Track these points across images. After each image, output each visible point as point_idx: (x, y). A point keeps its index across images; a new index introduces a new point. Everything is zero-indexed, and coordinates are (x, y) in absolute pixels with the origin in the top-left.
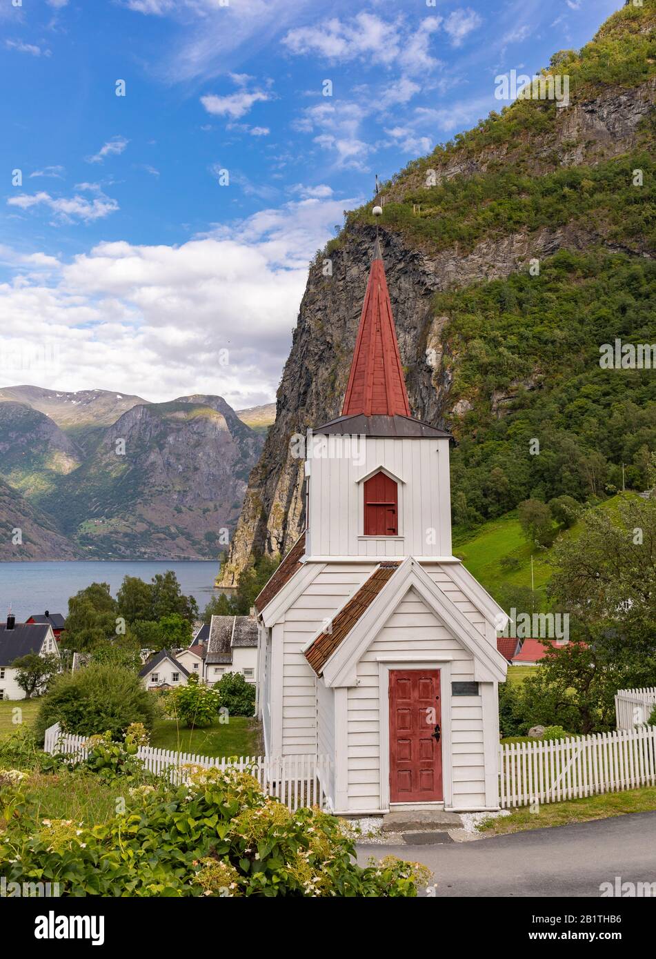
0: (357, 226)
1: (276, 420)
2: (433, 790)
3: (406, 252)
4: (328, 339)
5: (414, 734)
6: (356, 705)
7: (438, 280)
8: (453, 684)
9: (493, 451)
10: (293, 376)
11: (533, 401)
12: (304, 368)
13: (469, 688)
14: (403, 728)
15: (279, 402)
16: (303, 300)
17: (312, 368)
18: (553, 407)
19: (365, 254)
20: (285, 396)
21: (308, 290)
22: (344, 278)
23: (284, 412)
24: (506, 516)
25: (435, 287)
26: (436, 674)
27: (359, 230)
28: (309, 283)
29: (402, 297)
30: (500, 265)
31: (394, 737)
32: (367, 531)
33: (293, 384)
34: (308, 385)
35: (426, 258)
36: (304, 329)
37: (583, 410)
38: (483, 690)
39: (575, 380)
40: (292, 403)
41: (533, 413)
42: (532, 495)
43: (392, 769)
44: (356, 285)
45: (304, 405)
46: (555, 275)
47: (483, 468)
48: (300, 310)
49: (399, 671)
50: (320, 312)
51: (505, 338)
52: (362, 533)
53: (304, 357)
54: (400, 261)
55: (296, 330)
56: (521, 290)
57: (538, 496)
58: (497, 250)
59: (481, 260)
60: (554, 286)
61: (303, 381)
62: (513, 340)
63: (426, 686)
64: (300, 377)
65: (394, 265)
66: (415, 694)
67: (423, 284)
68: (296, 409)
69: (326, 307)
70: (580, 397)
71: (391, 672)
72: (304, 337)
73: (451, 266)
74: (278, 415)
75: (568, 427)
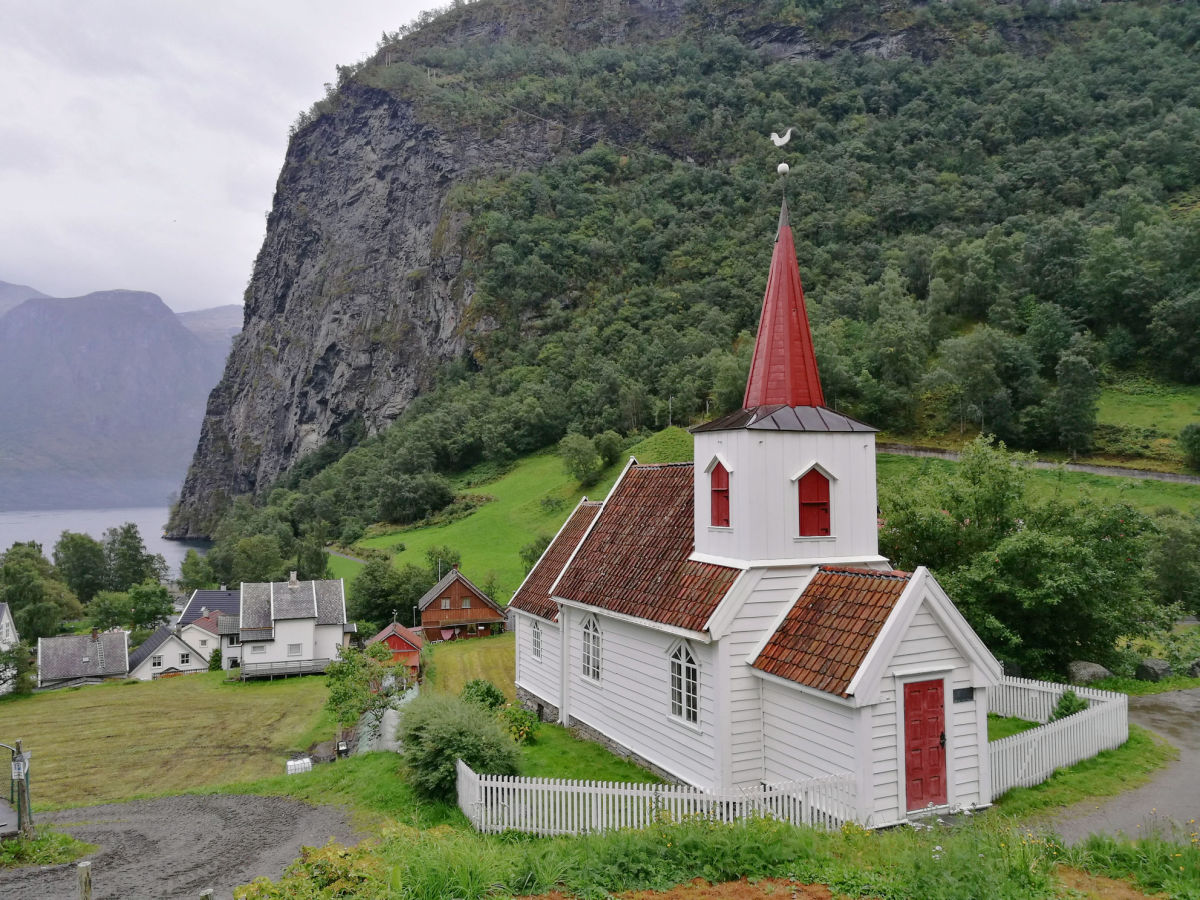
0: (354, 87)
1: (244, 329)
2: (940, 795)
3: (419, 127)
4: (315, 228)
5: (924, 744)
6: (878, 721)
7: (457, 166)
8: (955, 691)
9: (523, 379)
10: (267, 274)
11: (568, 321)
12: (282, 264)
13: (965, 695)
14: (915, 739)
15: (247, 306)
16: (281, 176)
17: (292, 263)
18: (591, 330)
19: (365, 124)
20: (256, 300)
21: (288, 163)
22: (336, 153)
23: (254, 319)
24: (541, 451)
25: (454, 175)
26: (940, 683)
27: (356, 92)
28: (289, 154)
29: (412, 183)
30: (530, 154)
31: (908, 749)
32: (803, 532)
33: (267, 285)
34: (287, 286)
35: (443, 137)
36: (281, 214)
37: (621, 335)
38: (977, 696)
39: (614, 300)
40: (267, 308)
41: (566, 336)
42: (569, 430)
43: (907, 780)
44: (353, 162)
45: (283, 311)
46: (593, 173)
47: (513, 396)
48: (278, 188)
49: (912, 684)
50: (304, 194)
51: (537, 245)
52: (797, 535)
53: (282, 250)
54: (410, 137)
55: (271, 214)
56: (555, 187)
57: (575, 431)
58: (528, 137)
59: (508, 146)
60: (592, 186)
61: (281, 282)
62: (546, 247)
63: (932, 695)
64: (277, 276)
65: (403, 142)
66: (925, 705)
67: (439, 169)
68: (272, 316)
69: (312, 187)
70: (617, 319)
71: (905, 685)
72: (283, 224)
73: (472, 152)
74: (247, 322)
75: (605, 354)
